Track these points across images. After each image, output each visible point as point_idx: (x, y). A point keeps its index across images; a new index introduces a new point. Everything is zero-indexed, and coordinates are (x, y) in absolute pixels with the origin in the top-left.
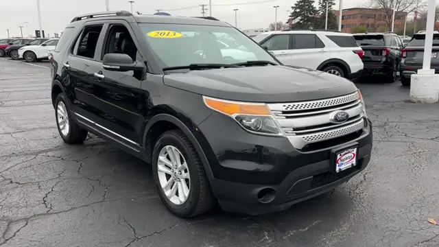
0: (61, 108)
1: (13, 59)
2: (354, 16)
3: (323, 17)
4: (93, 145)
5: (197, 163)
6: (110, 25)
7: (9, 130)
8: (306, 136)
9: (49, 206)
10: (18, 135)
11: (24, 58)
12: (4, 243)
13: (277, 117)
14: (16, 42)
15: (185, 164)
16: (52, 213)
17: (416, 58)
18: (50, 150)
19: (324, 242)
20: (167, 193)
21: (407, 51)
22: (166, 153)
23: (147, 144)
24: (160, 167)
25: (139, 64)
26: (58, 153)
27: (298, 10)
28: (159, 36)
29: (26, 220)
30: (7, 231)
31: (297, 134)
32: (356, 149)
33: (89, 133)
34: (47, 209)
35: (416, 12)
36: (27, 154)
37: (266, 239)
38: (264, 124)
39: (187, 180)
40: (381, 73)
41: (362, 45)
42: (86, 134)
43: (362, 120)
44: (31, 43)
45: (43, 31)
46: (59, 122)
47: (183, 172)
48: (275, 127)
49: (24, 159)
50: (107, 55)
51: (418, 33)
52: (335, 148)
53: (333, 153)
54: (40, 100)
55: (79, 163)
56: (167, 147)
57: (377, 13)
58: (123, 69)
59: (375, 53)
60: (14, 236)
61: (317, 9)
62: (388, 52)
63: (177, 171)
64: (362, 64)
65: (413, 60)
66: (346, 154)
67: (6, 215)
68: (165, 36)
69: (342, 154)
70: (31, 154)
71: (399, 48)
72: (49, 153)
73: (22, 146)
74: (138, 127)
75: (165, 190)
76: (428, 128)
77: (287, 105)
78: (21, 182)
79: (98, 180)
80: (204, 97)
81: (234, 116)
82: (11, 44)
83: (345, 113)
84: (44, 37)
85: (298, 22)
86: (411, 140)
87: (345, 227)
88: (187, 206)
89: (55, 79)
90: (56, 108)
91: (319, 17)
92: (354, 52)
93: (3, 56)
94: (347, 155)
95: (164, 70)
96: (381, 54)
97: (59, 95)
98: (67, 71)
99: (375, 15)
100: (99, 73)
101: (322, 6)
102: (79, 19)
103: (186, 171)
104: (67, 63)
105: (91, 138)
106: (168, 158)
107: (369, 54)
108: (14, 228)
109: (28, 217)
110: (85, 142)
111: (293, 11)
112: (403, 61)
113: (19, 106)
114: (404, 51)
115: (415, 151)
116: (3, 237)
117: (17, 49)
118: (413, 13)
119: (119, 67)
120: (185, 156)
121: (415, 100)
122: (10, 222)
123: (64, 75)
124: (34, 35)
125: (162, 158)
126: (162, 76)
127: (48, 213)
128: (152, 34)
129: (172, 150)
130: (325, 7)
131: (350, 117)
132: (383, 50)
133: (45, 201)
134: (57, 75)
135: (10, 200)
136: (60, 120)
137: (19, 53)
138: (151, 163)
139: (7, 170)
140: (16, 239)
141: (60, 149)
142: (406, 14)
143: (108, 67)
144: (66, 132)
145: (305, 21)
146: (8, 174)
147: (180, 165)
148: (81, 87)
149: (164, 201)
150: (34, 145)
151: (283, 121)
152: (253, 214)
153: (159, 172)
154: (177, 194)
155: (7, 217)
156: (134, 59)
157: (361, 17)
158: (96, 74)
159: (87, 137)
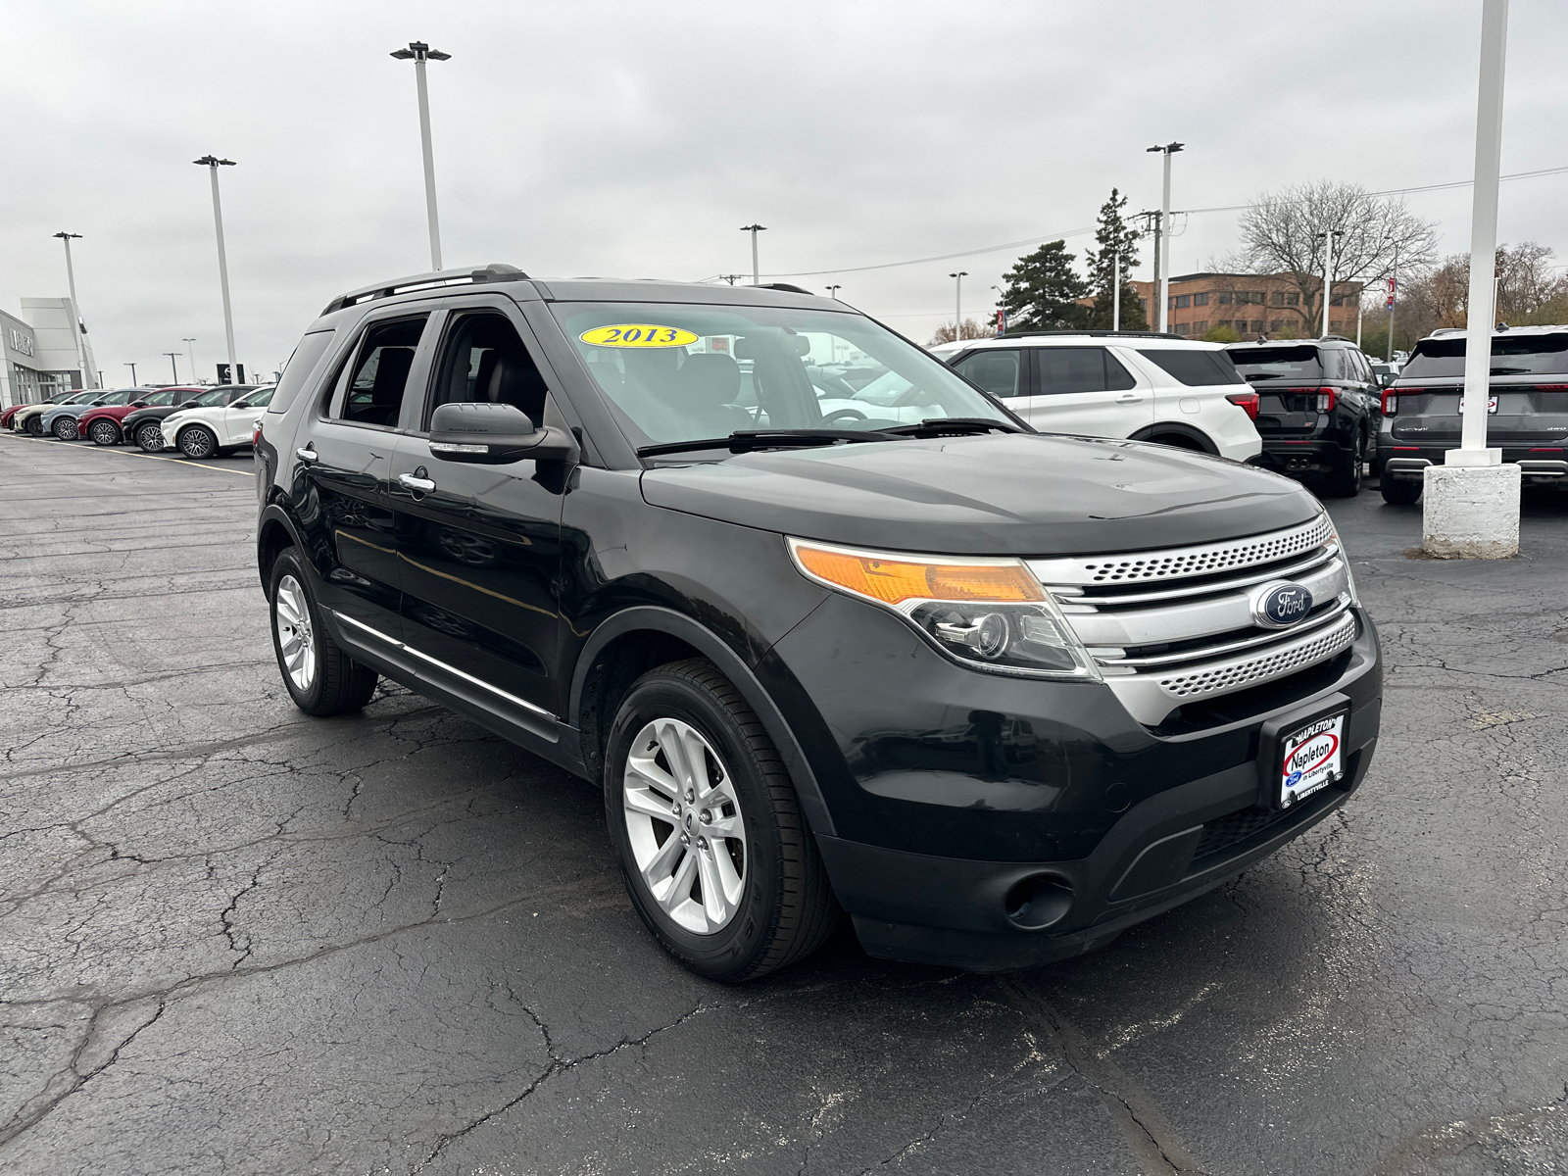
0: (289, 597)
1: (146, 452)
2: (1201, 298)
3: (1105, 302)
4: (396, 719)
5: (770, 780)
6: (453, 312)
7: (117, 673)
8: (1172, 676)
9: (241, 944)
10: (149, 689)
11: (179, 449)
12: (74, 1090)
13: (1065, 608)
14: (156, 399)
15: (727, 786)
16: (253, 970)
17: (1433, 415)
18: (252, 740)
19: (1253, 1068)
20: (661, 890)
21: (1398, 393)
22: (654, 744)
23: (583, 715)
24: (634, 796)
25: (553, 436)
26: (276, 750)
27: (1024, 285)
28: (621, 343)
29: (160, 995)
30: (86, 1041)
31: (1142, 670)
32: (1340, 719)
33: (381, 678)
34: (237, 956)
35: (1393, 283)
36: (172, 755)
37: (1034, 1063)
38: (1016, 634)
39: (731, 844)
40: (1316, 467)
41: (1249, 378)
42: (373, 683)
43: (1349, 616)
44: (202, 401)
45: (240, 368)
46: (284, 643)
47: (718, 813)
48: (1057, 642)
49: (161, 770)
50: (443, 407)
51: (1432, 337)
52: (1271, 719)
53: (1268, 737)
54: (223, 576)
55: (348, 785)
56: (659, 724)
57: (1271, 288)
58: (500, 455)
59: (1291, 402)
60: (112, 1061)
61: (1085, 279)
62: (1333, 398)
63: (694, 811)
64: (1259, 438)
65: (1419, 422)
66: (1311, 737)
67: (86, 979)
68: (640, 343)
69: (1299, 739)
70: (189, 755)
71: (1365, 385)
72: (248, 751)
73: (160, 728)
74: (552, 657)
75: (650, 880)
76: (1509, 638)
77: (1100, 562)
78: (147, 856)
79: (412, 843)
80: (794, 543)
81: (905, 608)
82: (139, 406)
83: (1299, 591)
84: (242, 380)
85: (1026, 321)
86: (1465, 681)
87: (1316, 1007)
88: (736, 940)
89: (270, 500)
90: (273, 599)
91: (1090, 304)
92: (1232, 399)
93: (114, 444)
94: (1313, 744)
95: (643, 453)
96: (1313, 407)
97: (283, 555)
98: (310, 475)
99: (1263, 295)
100: (416, 475)
101: (1100, 270)
102: (349, 302)
103: (728, 811)
104: (309, 448)
105: (388, 696)
106: (661, 761)
107: (1273, 408)
108: (116, 1029)
109: (166, 986)
110: (370, 710)
111: (1008, 287)
112: (1387, 426)
113: (154, 594)
114: (1390, 394)
115: (1490, 720)
116: (73, 1067)
117: (155, 420)
118: (1382, 284)
119: (484, 450)
120: (724, 757)
121: (1441, 550)
122: (103, 1006)
123: (299, 489)
124: (214, 378)
125: (639, 763)
126: (636, 474)
127: (236, 971)
128: (597, 336)
129: (674, 732)
130: (1109, 272)
131: (1315, 603)
132: (1318, 393)
133: (228, 925)
134: (277, 490)
135: (104, 921)
136: (286, 638)
137: (164, 433)
138: (600, 779)
139: (103, 812)
140: (119, 1074)
141: (285, 737)
142: (1360, 287)
143: (449, 448)
144: (305, 676)
145: (1048, 317)
146: (104, 829)
147: (705, 790)
148: (356, 528)
149: (650, 921)
150: (197, 726)
151: (1087, 623)
152: (984, 968)
153: (628, 815)
154: (696, 893)
155: (89, 987)
156: (537, 421)
157: (1221, 302)
158: (407, 479)
159: (377, 694)
